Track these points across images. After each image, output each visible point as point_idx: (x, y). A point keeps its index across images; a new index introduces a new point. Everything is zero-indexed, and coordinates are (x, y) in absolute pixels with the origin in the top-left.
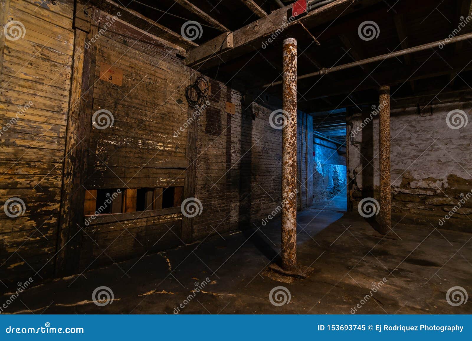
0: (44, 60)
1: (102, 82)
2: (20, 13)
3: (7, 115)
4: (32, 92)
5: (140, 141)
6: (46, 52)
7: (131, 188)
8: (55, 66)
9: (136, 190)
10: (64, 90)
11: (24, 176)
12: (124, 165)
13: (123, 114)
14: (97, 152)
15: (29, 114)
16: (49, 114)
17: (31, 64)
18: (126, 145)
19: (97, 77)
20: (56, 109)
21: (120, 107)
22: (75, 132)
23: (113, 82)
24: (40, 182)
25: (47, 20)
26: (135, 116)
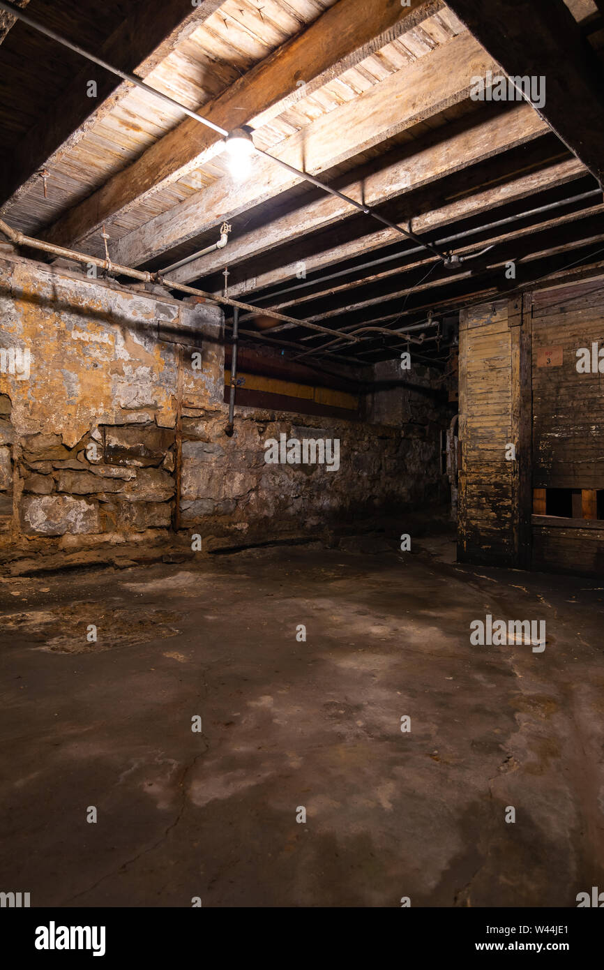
0: (492, 370)
1: (540, 369)
2: (473, 340)
3: (473, 426)
4: (485, 402)
5: (594, 427)
6: (493, 363)
7: (587, 489)
8: (500, 372)
9: (594, 492)
10: (508, 391)
11: (485, 475)
12: (572, 461)
13: (567, 397)
14: (540, 448)
15: (485, 422)
16: (499, 417)
17: (483, 378)
18: (575, 435)
19: (535, 366)
20: (503, 412)
21: (562, 391)
22: (518, 430)
23: (553, 364)
24: (496, 480)
25: (491, 333)
26: (583, 396)
